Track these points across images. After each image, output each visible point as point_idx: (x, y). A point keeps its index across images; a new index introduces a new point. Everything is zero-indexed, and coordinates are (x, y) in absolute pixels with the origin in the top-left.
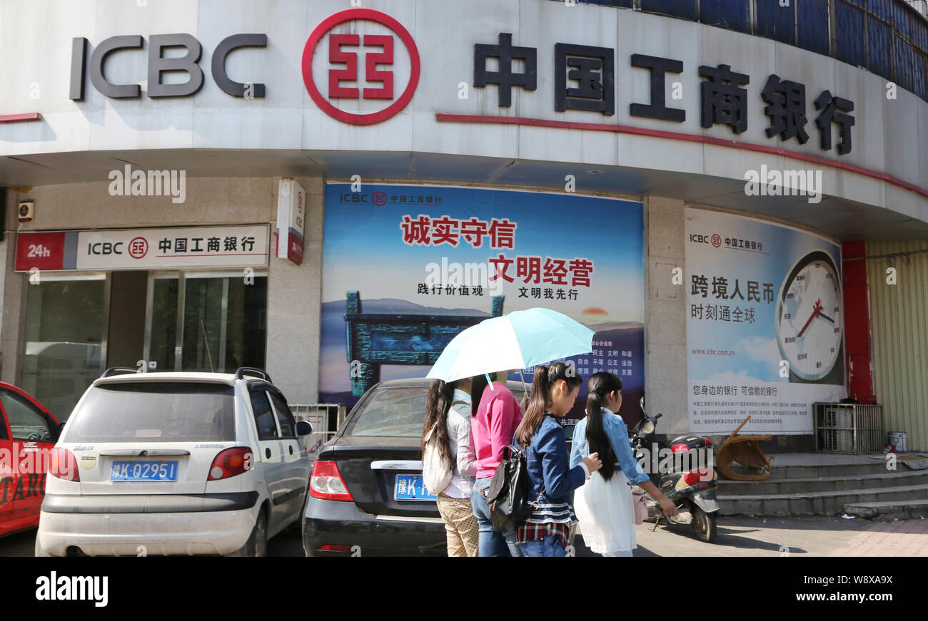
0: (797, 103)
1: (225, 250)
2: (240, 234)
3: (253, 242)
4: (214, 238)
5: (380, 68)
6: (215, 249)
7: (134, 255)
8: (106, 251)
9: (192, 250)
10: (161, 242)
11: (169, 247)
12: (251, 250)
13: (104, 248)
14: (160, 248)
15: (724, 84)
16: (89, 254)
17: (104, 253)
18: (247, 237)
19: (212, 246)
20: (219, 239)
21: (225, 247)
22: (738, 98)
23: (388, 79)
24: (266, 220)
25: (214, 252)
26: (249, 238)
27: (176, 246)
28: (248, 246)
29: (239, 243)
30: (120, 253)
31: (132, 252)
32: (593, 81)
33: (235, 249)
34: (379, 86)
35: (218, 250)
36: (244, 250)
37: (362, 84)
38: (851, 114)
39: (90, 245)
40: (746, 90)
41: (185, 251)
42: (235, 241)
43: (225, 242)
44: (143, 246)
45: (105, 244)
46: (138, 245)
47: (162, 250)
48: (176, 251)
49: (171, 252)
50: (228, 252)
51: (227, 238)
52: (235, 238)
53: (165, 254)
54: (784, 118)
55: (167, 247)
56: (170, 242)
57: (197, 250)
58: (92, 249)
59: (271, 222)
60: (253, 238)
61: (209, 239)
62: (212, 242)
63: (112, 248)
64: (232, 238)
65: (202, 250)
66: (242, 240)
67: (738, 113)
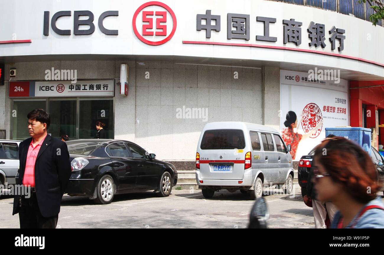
0: (322, 32)
1: (96, 90)
2: (102, 83)
3: (108, 87)
4: (92, 85)
5: (161, 24)
6: (92, 89)
7: (59, 91)
8: (47, 89)
9: (83, 89)
10: (70, 86)
11: (73, 88)
12: (107, 89)
13: (46, 88)
14: (69, 88)
15: (292, 26)
16: (40, 90)
17: (46, 90)
18: (105, 84)
19: (91, 88)
20: (94, 85)
21: (96, 88)
22: (298, 31)
23: (164, 28)
24: (113, 78)
25: (92, 90)
26: (106, 85)
27: (76, 88)
28: (105, 88)
29: (102, 87)
30: (53, 90)
31: (58, 90)
32: (241, 27)
33: (101, 89)
34: (161, 31)
35: (93, 90)
36: (104, 89)
37: (154, 30)
38: (344, 35)
39: (40, 87)
40: (301, 28)
41: (80, 90)
42: (100, 86)
43: (96, 86)
44: (62, 88)
45: (46, 87)
46: (60, 87)
47: (70, 89)
48: (76, 90)
49: (74, 90)
50: (97, 90)
51: (97, 85)
52: (100, 85)
53: (71, 91)
54: (316, 39)
55: (72, 88)
56: (73, 86)
57: (85, 89)
58: (41, 89)
59: (115, 79)
60: (108, 85)
61: (89, 85)
62: (91, 86)
63: (50, 88)
64: (99, 85)
65: (87, 89)
66: (103, 86)
67: (298, 37)
